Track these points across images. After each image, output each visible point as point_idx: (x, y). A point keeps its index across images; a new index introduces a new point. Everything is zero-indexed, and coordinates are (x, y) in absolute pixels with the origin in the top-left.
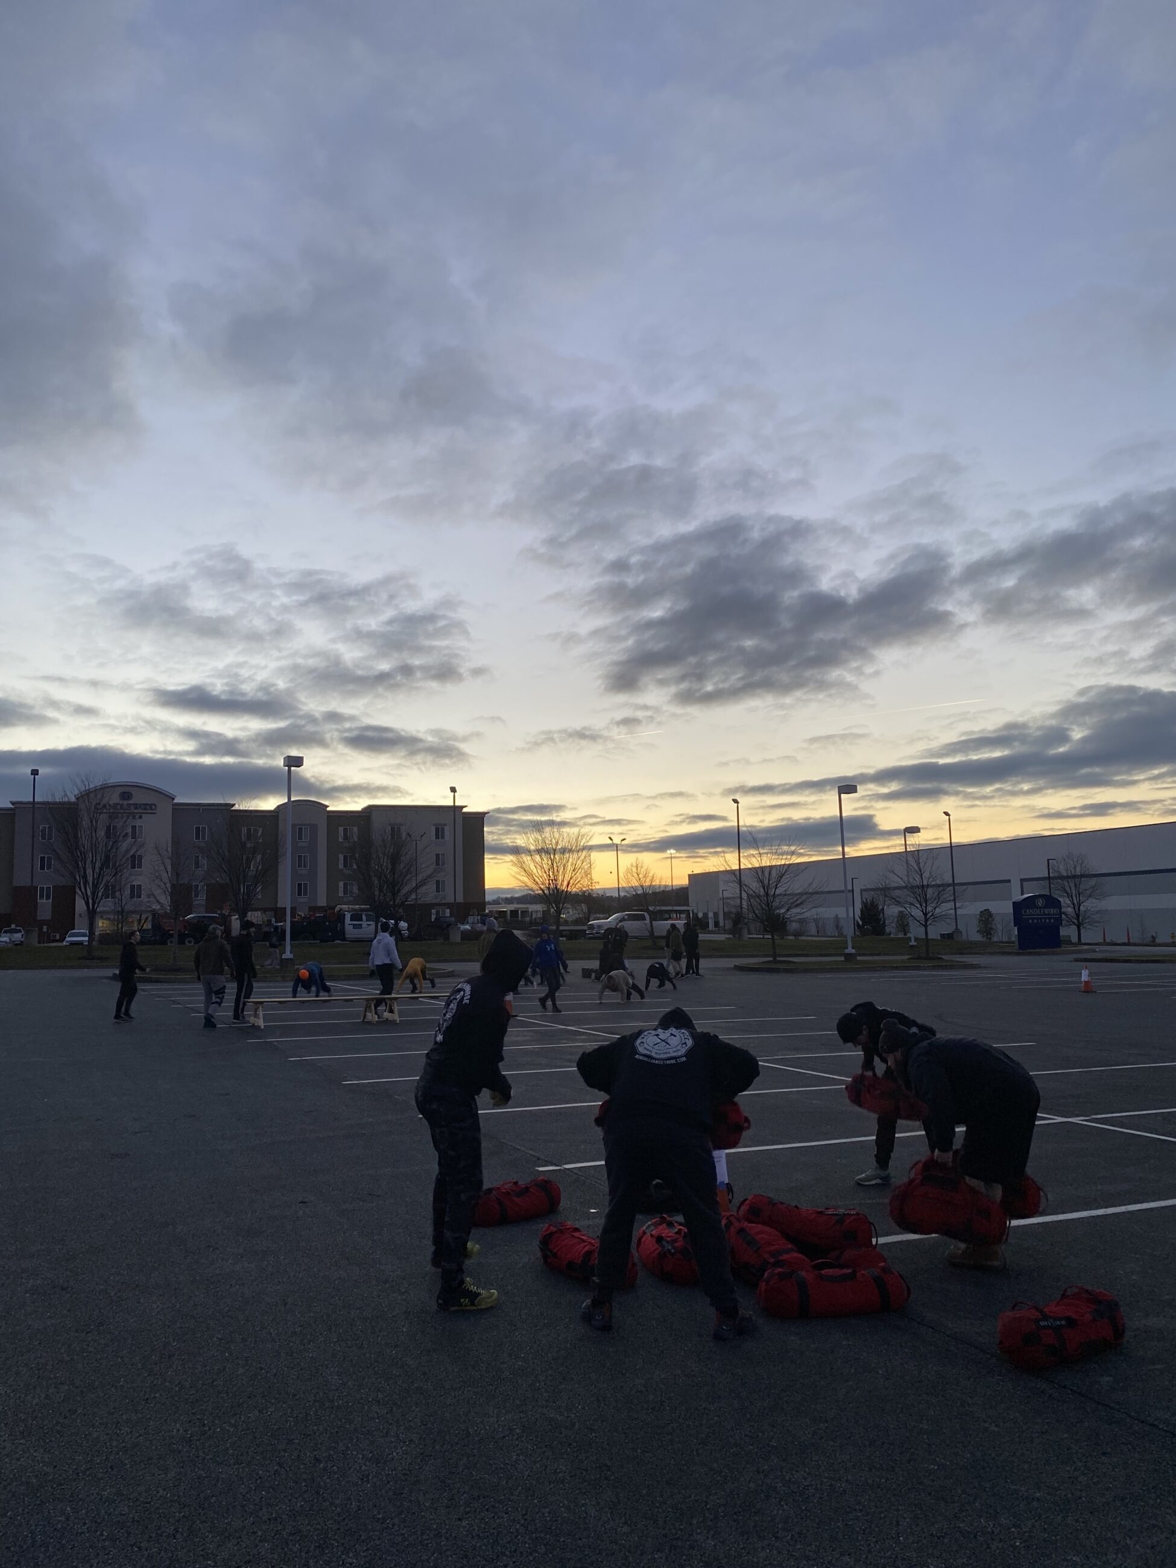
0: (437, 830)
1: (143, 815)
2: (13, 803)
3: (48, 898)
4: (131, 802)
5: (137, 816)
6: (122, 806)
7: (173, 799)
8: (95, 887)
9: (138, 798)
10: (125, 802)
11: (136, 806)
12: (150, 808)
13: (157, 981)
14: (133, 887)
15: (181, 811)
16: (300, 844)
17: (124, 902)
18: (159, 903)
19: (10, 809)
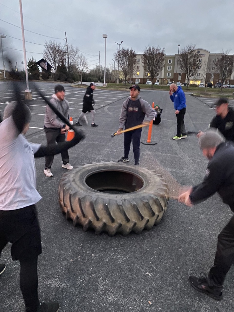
1: (202, 57)
2: (175, 54)
3: (181, 75)
5: (201, 57)
7: (209, 53)
8: (190, 73)
9: (201, 52)
10: (198, 54)
11: (201, 54)
12: (204, 55)
13: (201, 97)
14: (198, 74)
17: (196, 77)
18: (204, 77)
19: (175, 56)
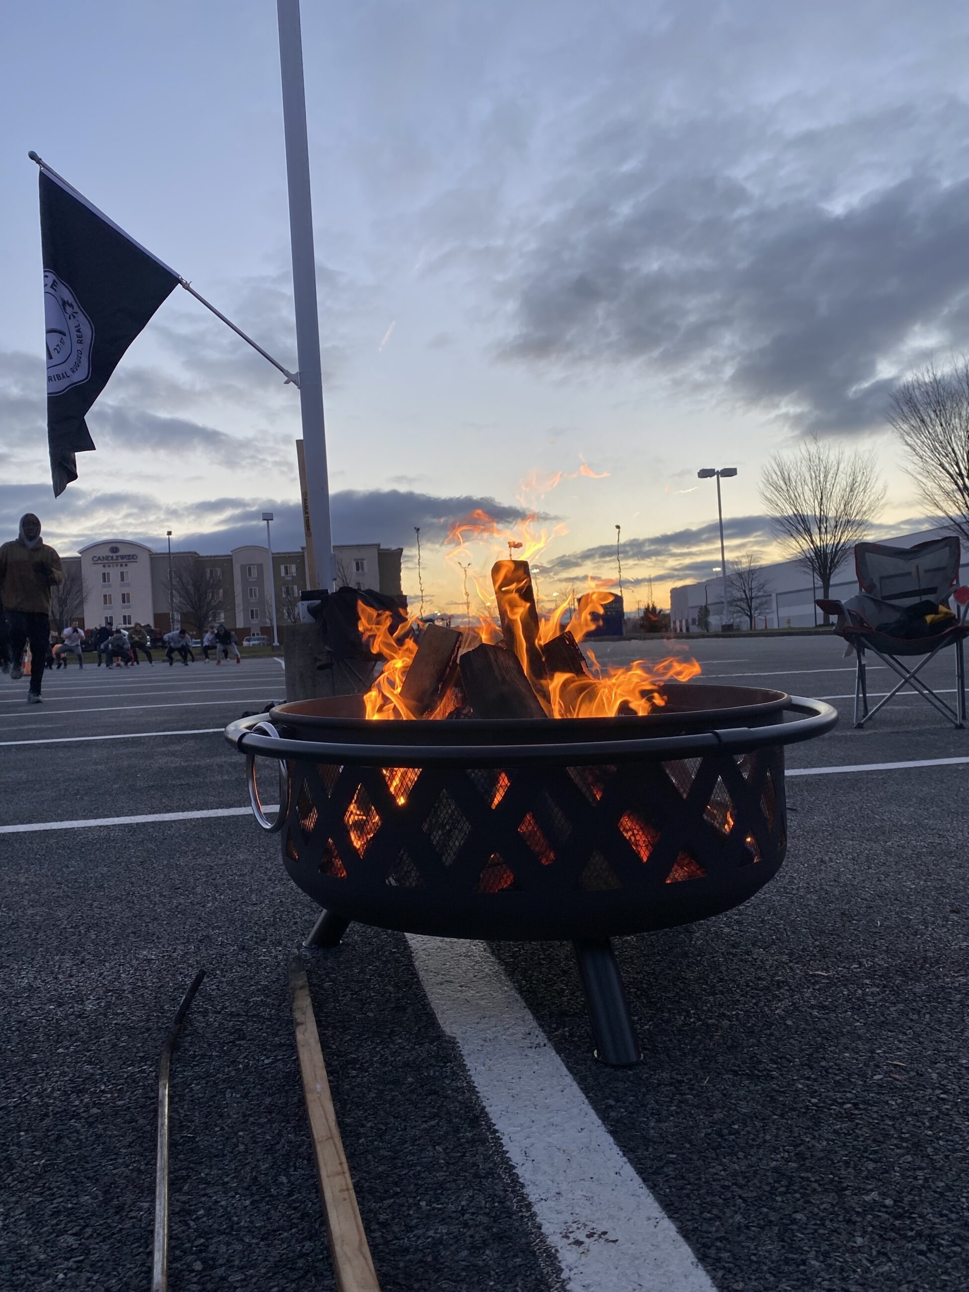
0: (357, 564)
1: (128, 563)
4: (118, 554)
5: (124, 565)
6: (112, 557)
7: (150, 550)
9: (123, 551)
10: (115, 555)
11: (123, 557)
15: (156, 559)
16: (250, 580)
